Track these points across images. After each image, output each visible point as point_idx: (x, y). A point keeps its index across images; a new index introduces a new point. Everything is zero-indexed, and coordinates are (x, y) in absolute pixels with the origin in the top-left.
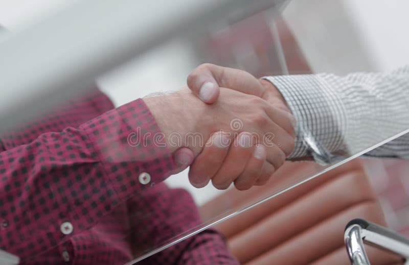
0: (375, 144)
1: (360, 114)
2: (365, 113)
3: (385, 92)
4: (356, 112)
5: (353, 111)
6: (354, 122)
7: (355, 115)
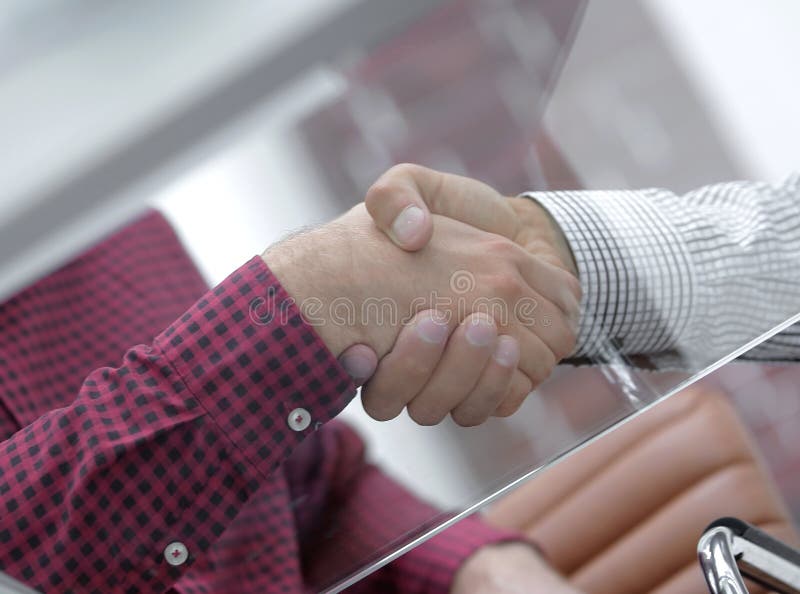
0: (756, 336)
1: (722, 274)
2: (732, 272)
3: (778, 222)
4: (716, 271)
5: (708, 267)
6: (710, 291)
7: (712, 276)
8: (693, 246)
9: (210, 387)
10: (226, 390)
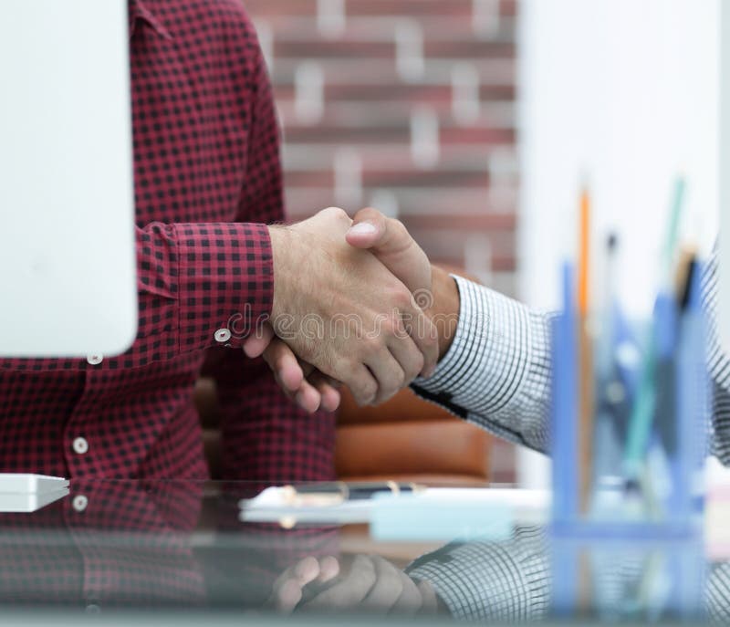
8: (534, 368)
9: (191, 286)
10: (199, 294)
